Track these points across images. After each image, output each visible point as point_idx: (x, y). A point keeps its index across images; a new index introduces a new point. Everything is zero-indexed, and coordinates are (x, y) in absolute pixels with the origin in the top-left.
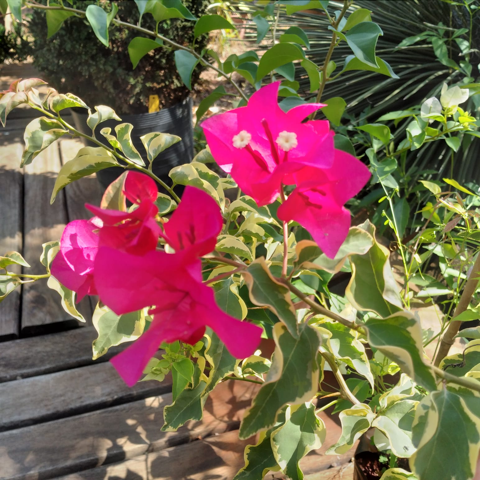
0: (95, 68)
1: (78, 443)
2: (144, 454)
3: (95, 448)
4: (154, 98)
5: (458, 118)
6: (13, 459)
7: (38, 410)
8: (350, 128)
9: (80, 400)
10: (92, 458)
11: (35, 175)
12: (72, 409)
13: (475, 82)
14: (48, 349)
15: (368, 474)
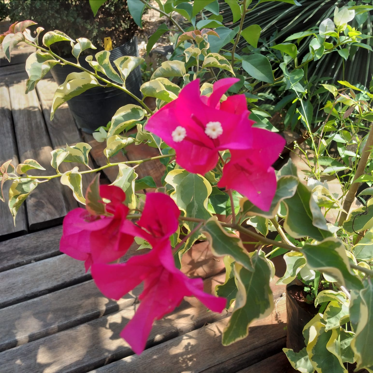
0: (60, 19)
1: (84, 302)
2: (132, 305)
3: (96, 305)
4: (107, 40)
5: (348, 33)
6: (37, 318)
7: (51, 282)
8: (263, 49)
9: (81, 273)
10: (95, 312)
11: (20, 110)
12: (75, 279)
13: (356, 5)
14: (51, 239)
15: (297, 300)
